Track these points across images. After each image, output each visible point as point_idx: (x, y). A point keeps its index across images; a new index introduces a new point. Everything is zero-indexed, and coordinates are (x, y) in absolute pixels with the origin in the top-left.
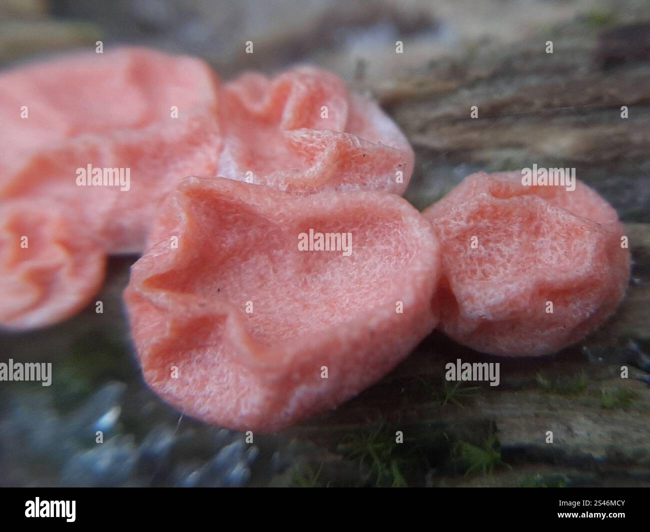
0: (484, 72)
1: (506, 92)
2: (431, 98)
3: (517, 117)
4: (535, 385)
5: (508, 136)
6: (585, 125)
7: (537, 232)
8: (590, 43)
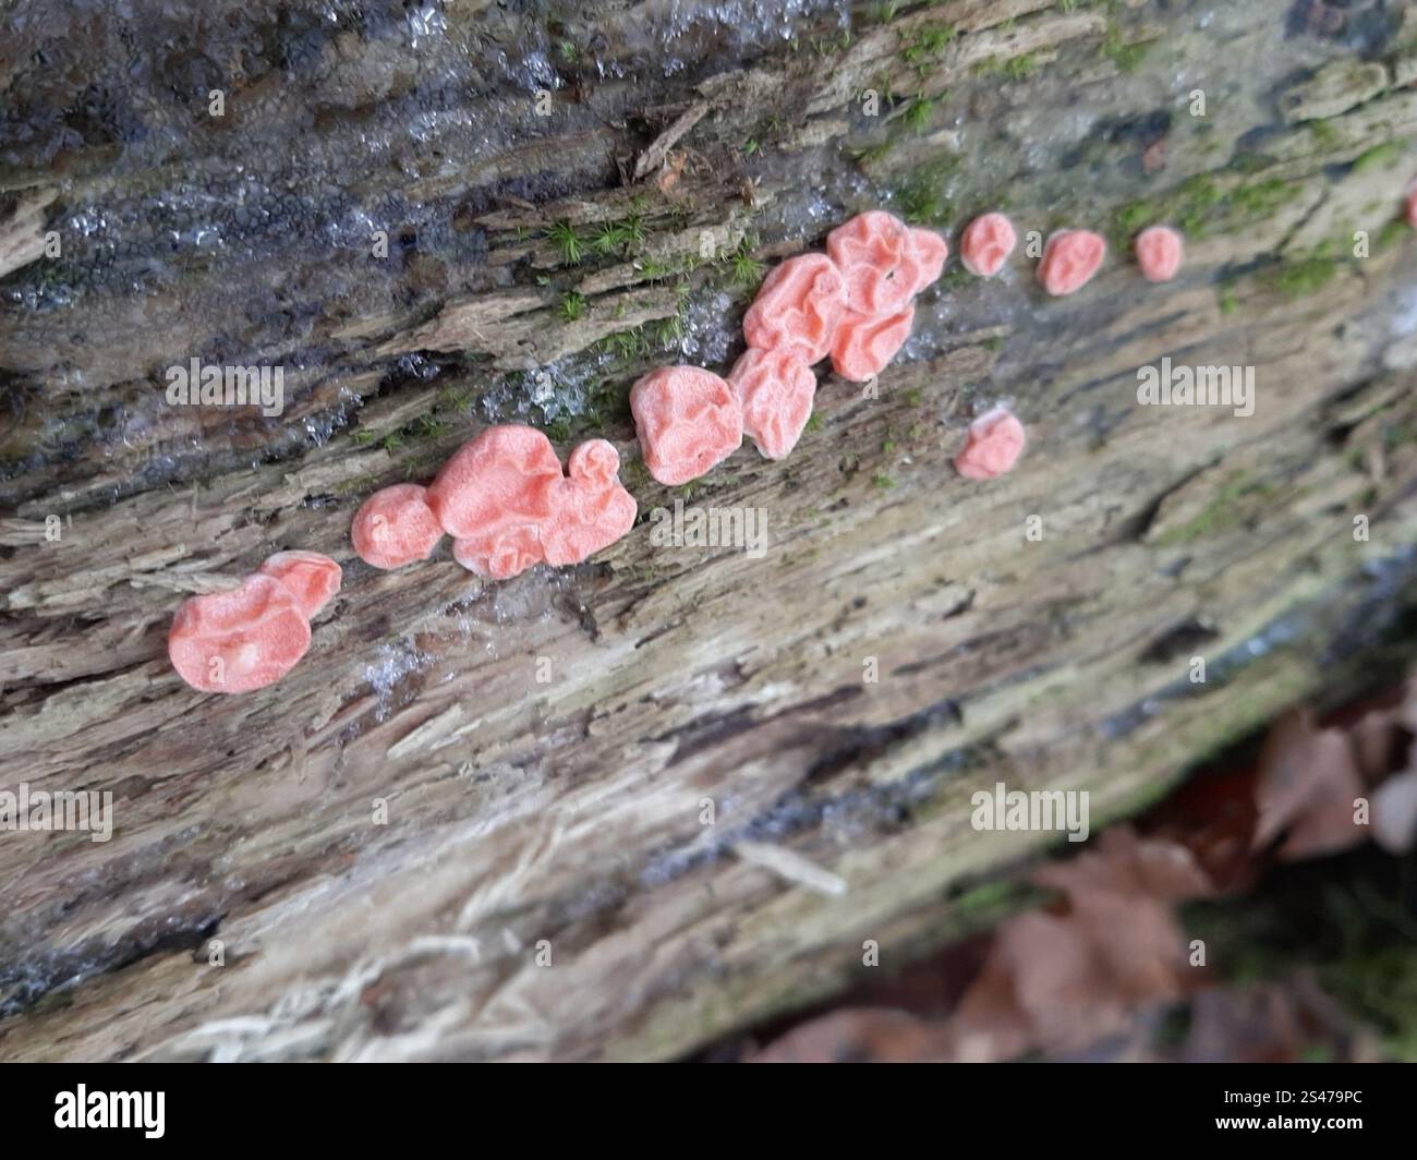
0: (433, 601)
1: (422, 596)
2: (452, 582)
3: (414, 587)
4: (377, 478)
5: (415, 577)
6: (384, 593)
7: (398, 542)
8: (393, 626)
